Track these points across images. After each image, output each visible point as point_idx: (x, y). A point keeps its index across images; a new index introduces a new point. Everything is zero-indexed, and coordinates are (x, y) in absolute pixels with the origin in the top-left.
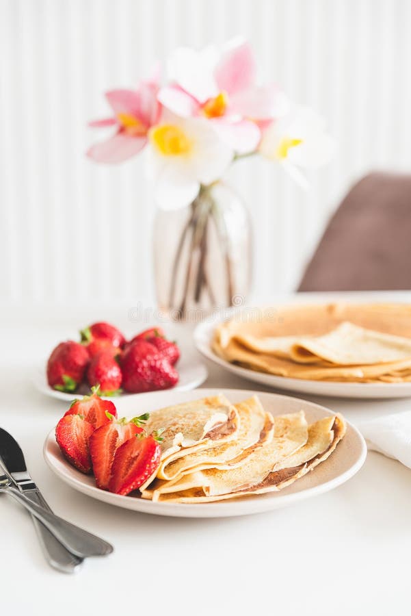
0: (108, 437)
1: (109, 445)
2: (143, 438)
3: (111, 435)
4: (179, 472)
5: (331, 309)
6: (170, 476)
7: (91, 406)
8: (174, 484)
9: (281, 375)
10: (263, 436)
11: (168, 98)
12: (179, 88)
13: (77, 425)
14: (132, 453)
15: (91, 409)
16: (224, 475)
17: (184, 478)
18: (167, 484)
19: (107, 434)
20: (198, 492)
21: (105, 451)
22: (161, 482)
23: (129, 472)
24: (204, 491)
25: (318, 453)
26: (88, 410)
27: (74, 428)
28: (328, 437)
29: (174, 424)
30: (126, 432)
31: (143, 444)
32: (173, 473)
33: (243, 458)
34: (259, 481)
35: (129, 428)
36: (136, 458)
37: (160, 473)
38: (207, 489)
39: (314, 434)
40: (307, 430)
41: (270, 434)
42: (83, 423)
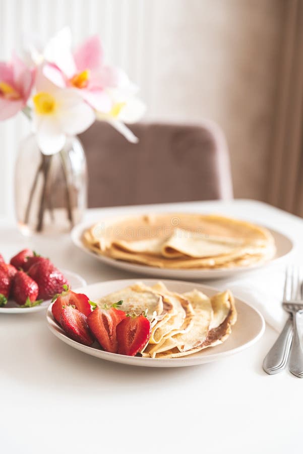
0: (100, 319)
1: (103, 324)
2: (135, 317)
3: (101, 317)
4: (162, 337)
5: (146, 219)
6: (157, 342)
7: (69, 299)
8: (161, 347)
9: (158, 267)
10: (186, 309)
11: (49, 73)
12: (55, 66)
13: (73, 313)
14: (130, 328)
15: (70, 300)
16: (182, 337)
17: (166, 342)
18: (156, 348)
19: (98, 316)
20: (175, 350)
21: (102, 328)
22: (151, 346)
23: (133, 341)
24: (179, 348)
25: (225, 317)
26: (68, 301)
27: (72, 315)
28: (225, 306)
29: (132, 306)
30: (112, 315)
31: (138, 322)
32: (157, 339)
33: (188, 325)
34: (204, 339)
35: (112, 311)
36: (135, 331)
37: (152, 339)
38: (183, 347)
39: (214, 305)
40: (209, 302)
41: (190, 307)
42: (75, 311)
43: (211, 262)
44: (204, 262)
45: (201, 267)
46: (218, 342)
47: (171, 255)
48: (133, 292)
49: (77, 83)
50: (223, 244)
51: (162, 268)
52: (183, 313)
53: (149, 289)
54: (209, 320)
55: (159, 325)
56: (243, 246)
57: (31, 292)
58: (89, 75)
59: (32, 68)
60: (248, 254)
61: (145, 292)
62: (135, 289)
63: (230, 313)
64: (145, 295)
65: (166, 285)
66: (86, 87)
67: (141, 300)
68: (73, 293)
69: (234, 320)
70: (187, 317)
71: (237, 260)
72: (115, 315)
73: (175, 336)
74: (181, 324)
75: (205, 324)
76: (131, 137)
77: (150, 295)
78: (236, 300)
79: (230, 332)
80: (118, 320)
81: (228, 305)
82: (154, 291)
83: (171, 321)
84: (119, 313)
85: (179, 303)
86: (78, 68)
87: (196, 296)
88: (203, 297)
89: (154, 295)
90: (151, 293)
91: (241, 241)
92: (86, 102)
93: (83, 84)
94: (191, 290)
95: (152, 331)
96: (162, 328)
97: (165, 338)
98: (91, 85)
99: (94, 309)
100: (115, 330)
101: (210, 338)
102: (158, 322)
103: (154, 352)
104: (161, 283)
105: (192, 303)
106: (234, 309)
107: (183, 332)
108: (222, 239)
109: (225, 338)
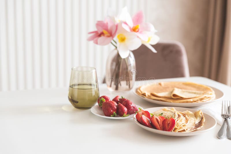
5: (160, 84)
8: (179, 129)
11: (124, 26)
12: (126, 23)
14: (167, 122)
15: (143, 113)
17: (181, 128)
18: (177, 129)
19: (154, 119)
20: (184, 131)
21: (156, 123)
22: (176, 129)
23: (169, 127)
24: (186, 130)
25: (200, 120)
26: (141, 113)
27: (145, 118)
28: (200, 116)
29: (165, 116)
30: (159, 118)
31: (170, 120)
32: (177, 127)
33: (187, 122)
34: (194, 127)
35: (159, 117)
36: (169, 123)
37: (176, 127)
38: (187, 129)
39: (196, 115)
40: (194, 114)
41: (187, 116)
42: (146, 117)
43: (192, 100)
44: (189, 100)
45: (187, 102)
46: (199, 128)
47: (175, 97)
48: (164, 111)
49: (134, 30)
50: (195, 93)
51: (172, 102)
52: (184, 118)
53: (170, 110)
54: (195, 121)
55: (178, 122)
56: (203, 94)
57: (125, 111)
58: (139, 26)
59: (116, 24)
60: (205, 97)
61: (168, 111)
62: (164, 110)
63: (202, 118)
64: (169, 112)
65: (175, 109)
66: (138, 31)
67: (168, 113)
68: (143, 111)
69: (204, 120)
70: (186, 120)
71: (201, 99)
72: (161, 118)
73: (183, 126)
74: (184, 122)
75: (194, 122)
76: (154, 51)
77: (171, 112)
78: (204, 113)
79: (204, 124)
80: (162, 120)
81: (201, 116)
82: (172, 111)
83: (181, 121)
84: (162, 117)
85: (182, 115)
86: (134, 24)
87: (188, 112)
88: (191, 113)
89: (172, 112)
90: (171, 111)
91: (202, 92)
92: (138, 37)
93: (137, 30)
94: (185, 110)
95: (176, 123)
96: (178, 123)
97: (180, 126)
98: (140, 31)
99: (152, 116)
100: (161, 123)
101: (196, 127)
102: (177, 120)
103: (177, 131)
104: (173, 108)
105: (187, 115)
106: (203, 117)
107: (186, 124)
108: (194, 91)
109: (202, 127)
